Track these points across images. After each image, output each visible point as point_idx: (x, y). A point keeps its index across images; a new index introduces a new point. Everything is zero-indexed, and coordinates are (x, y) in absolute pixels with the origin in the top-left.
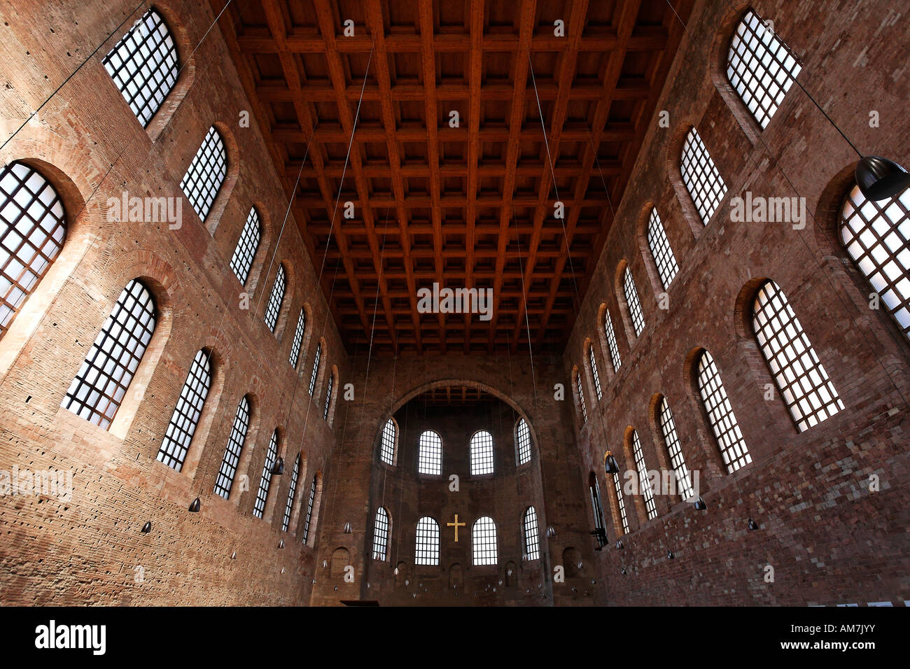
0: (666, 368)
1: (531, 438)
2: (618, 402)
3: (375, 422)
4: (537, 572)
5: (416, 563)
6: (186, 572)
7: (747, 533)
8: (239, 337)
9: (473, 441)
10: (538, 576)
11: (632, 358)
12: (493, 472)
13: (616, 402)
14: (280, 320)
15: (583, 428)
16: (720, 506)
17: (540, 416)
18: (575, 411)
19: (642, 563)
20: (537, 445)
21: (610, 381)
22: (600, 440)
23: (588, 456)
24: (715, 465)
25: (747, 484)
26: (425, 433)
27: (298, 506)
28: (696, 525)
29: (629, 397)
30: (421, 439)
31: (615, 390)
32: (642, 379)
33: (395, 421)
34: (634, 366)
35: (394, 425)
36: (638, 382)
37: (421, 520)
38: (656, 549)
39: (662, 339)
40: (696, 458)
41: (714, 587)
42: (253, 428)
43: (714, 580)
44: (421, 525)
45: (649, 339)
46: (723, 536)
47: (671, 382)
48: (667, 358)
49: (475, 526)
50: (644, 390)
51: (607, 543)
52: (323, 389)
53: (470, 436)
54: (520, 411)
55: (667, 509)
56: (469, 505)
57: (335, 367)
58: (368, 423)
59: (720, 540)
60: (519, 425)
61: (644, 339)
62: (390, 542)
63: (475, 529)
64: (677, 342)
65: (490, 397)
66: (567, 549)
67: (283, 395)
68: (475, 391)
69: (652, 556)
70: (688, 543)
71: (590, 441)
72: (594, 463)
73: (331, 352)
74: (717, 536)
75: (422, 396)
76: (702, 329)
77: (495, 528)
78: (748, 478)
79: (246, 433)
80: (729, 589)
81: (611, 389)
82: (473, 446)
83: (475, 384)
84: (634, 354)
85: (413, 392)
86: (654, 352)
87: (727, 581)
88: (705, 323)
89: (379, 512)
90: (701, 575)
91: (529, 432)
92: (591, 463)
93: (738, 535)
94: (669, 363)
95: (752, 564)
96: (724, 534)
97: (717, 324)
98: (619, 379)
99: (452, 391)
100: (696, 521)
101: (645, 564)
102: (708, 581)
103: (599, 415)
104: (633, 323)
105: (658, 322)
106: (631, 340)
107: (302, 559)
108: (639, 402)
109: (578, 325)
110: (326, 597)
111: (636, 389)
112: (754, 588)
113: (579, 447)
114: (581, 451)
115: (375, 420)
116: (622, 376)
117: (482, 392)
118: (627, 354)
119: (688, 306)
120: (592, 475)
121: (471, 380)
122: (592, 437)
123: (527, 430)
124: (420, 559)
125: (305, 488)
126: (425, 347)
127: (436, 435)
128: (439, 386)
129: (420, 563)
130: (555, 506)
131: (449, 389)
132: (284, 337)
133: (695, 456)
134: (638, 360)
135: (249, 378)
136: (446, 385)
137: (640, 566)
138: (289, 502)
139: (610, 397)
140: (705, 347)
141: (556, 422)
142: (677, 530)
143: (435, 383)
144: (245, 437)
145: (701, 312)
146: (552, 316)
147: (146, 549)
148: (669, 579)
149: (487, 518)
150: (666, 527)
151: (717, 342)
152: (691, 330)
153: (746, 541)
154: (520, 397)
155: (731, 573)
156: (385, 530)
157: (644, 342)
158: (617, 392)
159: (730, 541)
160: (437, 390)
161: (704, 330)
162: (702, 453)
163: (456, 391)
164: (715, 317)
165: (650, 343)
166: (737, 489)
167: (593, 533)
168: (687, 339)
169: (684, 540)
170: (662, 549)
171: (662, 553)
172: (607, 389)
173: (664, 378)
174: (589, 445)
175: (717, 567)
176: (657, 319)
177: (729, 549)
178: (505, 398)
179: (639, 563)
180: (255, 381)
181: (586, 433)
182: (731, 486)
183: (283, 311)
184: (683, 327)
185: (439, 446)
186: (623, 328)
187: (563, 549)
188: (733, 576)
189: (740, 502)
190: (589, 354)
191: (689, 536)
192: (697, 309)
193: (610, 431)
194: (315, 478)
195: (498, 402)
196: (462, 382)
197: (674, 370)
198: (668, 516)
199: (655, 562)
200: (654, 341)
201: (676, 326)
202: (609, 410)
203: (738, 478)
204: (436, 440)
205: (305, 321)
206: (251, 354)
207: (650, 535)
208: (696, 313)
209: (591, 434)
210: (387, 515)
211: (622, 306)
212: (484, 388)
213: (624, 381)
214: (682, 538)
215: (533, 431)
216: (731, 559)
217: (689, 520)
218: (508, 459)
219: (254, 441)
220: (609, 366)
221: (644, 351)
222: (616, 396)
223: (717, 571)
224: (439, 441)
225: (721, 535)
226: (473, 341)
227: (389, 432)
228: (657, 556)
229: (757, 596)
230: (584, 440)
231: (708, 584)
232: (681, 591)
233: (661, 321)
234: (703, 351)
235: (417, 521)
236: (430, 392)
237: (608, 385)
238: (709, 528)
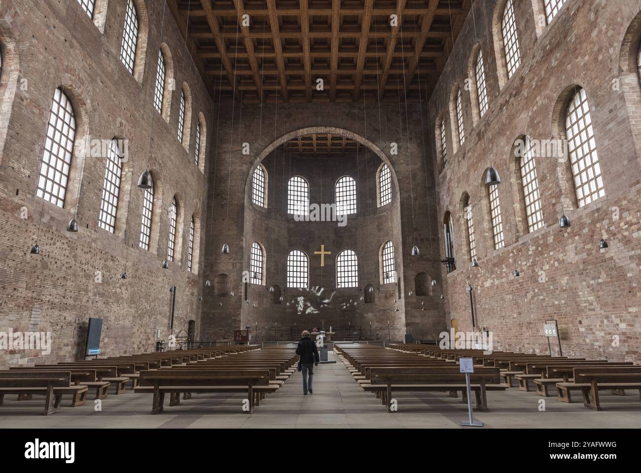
0: (535, 108)
1: (392, 182)
2: (481, 145)
3: (244, 168)
4: (392, 292)
5: (288, 286)
6: (86, 291)
7: (586, 257)
8: (97, 76)
9: (338, 186)
10: (392, 295)
11: (501, 101)
12: (355, 212)
13: (478, 145)
14: (138, 61)
15: (443, 173)
16: (566, 235)
17: (402, 161)
18: (436, 156)
19: (484, 283)
20: (398, 188)
21: (474, 125)
22: (459, 182)
23: (445, 197)
24: (568, 200)
25: (596, 215)
26: (292, 179)
27: (180, 241)
28: (540, 252)
29: (491, 141)
30: (289, 184)
31: (479, 134)
32: (508, 121)
33: (264, 168)
34: (501, 109)
35: (263, 171)
36: (504, 125)
37: (291, 253)
38: (498, 272)
39: (536, 79)
40: (551, 194)
41: (547, 299)
42: (127, 170)
43: (548, 294)
44: (292, 257)
45: (522, 79)
46: (563, 260)
47: (538, 123)
48: (538, 98)
49: (339, 257)
50: (508, 133)
51: (455, 269)
52: (191, 135)
53: (334, 181)
54: (383, 156)
55: (514, 240)
56: (334, 240)
57: (201, 114)
58: (239, 168)
59: (559, 263)
60: (381, 171)
61: (517, 79)
62: (265, 270)
63: (339, 260)
64: (552, 80)
65: (355, 144)
66: (419, 274)
67: (152, 139)
68: (340, 138)
69: (494, 278)
70: (529, 266)
71: (449, 183)
72: (450, 203)
73: (195, 99)
74: (558, 260)
75: (288, 144)
76: (582, 64)
77: (356, 259)
78: (598, 210)
79: (121, 175)
80: (560, 300)
81: (474, 134)
82: (337, 190)
83: (340, 132)
84: (503, 96)
85: (280, 139)
86: (525, 93)
87: (559, 295)
88: (587, 58)
89: (253, 246)
90: (536, 291)
91: (392, 177)
92: (447, 203)
93: (577, 258)
94: (540, 103)
95: (585, 281)
96: (565, 258)
97: (600, 57)
98: (484, 123)
99: (318, 139)
100: (540, 249)
101: (487, 284)
102: (542, 295)
103: (460, 159)
104: (506, 64)
105: (535, 60)
106: (502, 83)
107: (189, 283)
108: (502, 144)
109: (448, 68)
110: (213, 311)
111: (501, 132)
112: (583, 299)
113: (437, 190)
114: (439, 193)
115: (245, 165)
116: (488, 120)
117: (348, 139)
118: (496, 97)
119: (570, 40)
120: (448, 214)
121: (336, 127)
122: (451, 180)
123: (389, 175)
124: (291, 284)
125: (185, 225)
126: (291, 93)
127: (303, 181)
128: (305, 133)
129: (291, 286)
130: (411, 240)
131: (314, 137)
132: (145, 79)
133: (550, 192)
134: (507, 102)
135: (114, 120)
136: (312, 132)
137: (482, 286)
138: (171, 237)
139: (473, 141)
140: (581, 84)
141: (417, 167)
142: (522, 255)
143: (301, 130)
144: (120, 178)
145: (585, 45)
146: (422, 60)
147: (46, 272)
148: (507, 294)
149: (349, 251)
150: (511, 255)
151: (595, 78)
152: (569, 67)
153: (584, 263)
154: (383, 143)
155: (564, 288)
156: (259, 261)
157: (517, 82)
158: (480, 136)
159: (569, 263)
160: (304, 138)
161: (585, 65)
162: (558, 189)
163: (322, 138)
164: (600, 50)
165: (522, 84)
166: (585, 220)
167: (443, 262)
168: (564, 77)
169: (526, 265)
170: (505, 272)
171: (504, 275)
172: (470, 133)
173: (532, 119)
174: (446, 188)
175: (553, 284)
176: (534, 57)
177: (566, 270)
178: (369, 144)
179: (482, 284)
180: (121, 124)
181: (445, 177)
182: (580, 218)
183: (139, 52)
184: (561, 64)
185: (306, 190)
186: (495, 70)
187: (416, 274)
188: (565, 290)
189: (586, 230)
190: (456, 99)
191: (531, 261)
192: (581, 43)
193: (469, 173)
194: (193, 217)
195: (363, 149)
196: (328, 129)
197: (543, 110)
198: (515, 245)
199: (496, 282)
200: (526, 81)
201: (554, 63)
202: (470, 154)
203: (589, 210)
204: (303, 185)
205: (165, 63)
206: (112, 95)
207: (495, 261)
208: (579, 47)
209: (450, 178)
210: (261, 249)
211: (497, 46)
212: (349, 135)
213: (489, 125)
214: (525, 263)
215: (395, 175)
216: (567, 278)
217: (534, 248)
218: (370, 201)
219: (130, 182)
220: (475, 111)
221: (514, 92)
222: (480, 139)
223: (552, 287)
224: (306, 186)
225: (561, 259)
226: (339, 87)
227: (259, 178)
228: (499, 277)
229: (585, 305)
230: (443, 182)
231: (541, 297)
232: (517, 303)
233: (538, 58)
234: (578, 88)
235: (288, 254)
236: (296, 139)
237: (472, 130)
238: (551, 253)
